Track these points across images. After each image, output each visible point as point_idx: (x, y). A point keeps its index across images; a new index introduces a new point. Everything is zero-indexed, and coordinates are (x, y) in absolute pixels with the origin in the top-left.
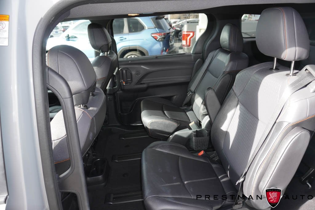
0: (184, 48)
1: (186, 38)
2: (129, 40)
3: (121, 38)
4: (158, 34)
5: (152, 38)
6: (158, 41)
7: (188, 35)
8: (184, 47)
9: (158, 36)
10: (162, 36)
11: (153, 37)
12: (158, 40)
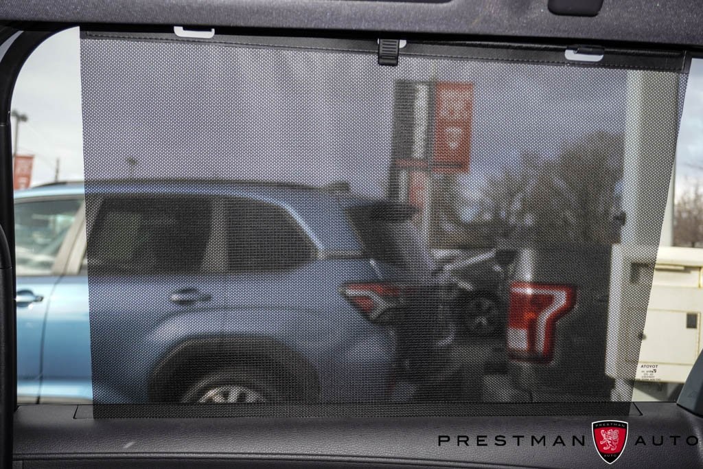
0: (520, 368)
1: (528, 316)
2: (225, 308)
3: (184, 291)
4: (379, 287)
5: (346, 304)
6: (374, 322)
7: (540, 303)
8: (514, 362)
9: (376, 299)
10: (396, 297)
11: (353, 301)
12: (374, 315)
